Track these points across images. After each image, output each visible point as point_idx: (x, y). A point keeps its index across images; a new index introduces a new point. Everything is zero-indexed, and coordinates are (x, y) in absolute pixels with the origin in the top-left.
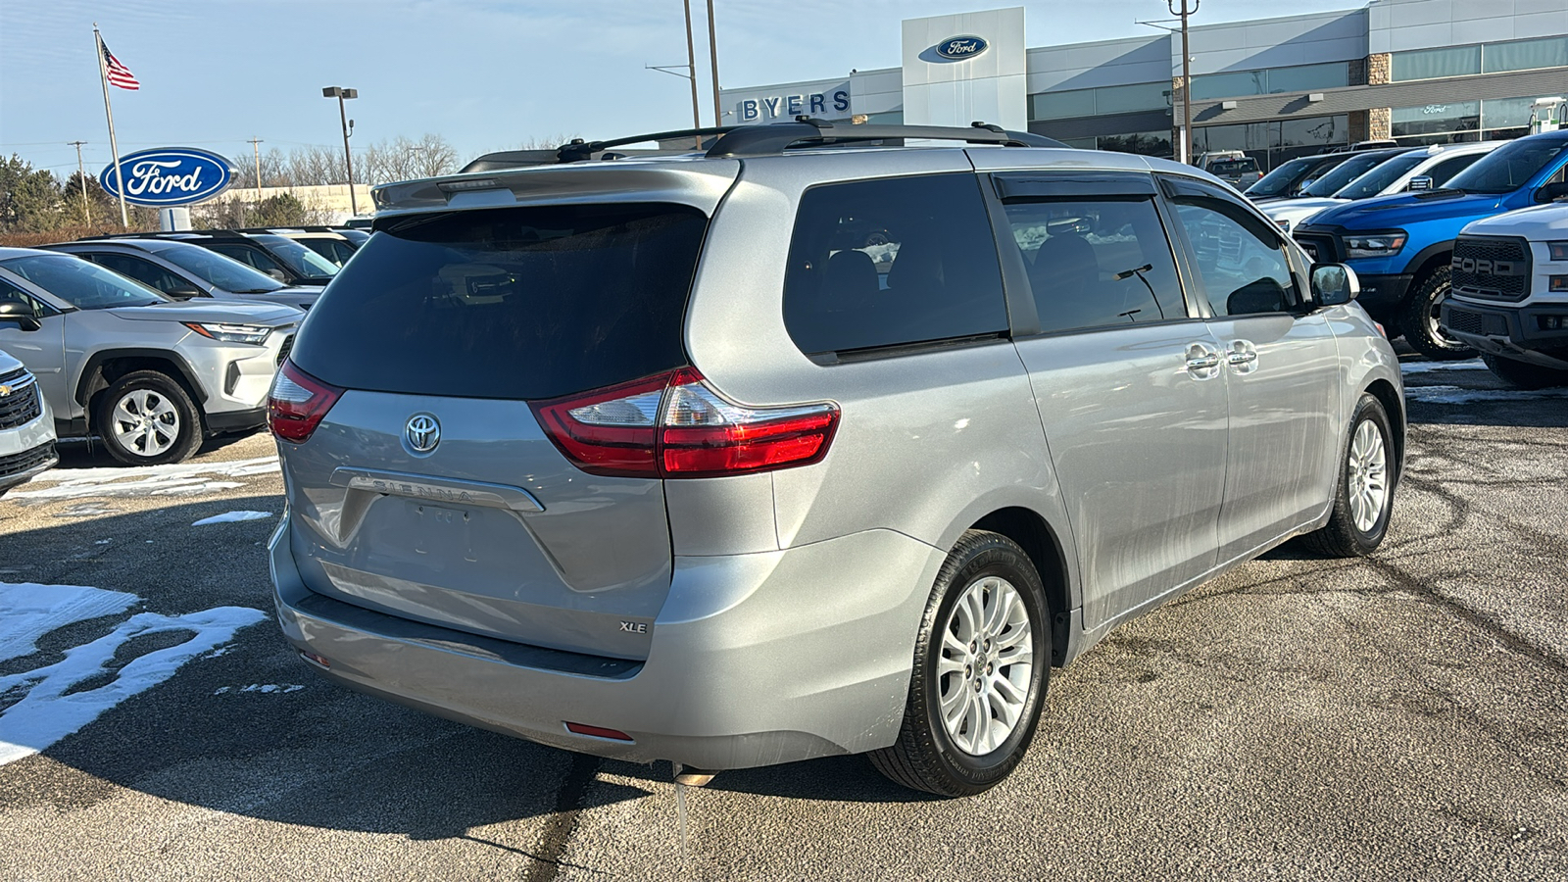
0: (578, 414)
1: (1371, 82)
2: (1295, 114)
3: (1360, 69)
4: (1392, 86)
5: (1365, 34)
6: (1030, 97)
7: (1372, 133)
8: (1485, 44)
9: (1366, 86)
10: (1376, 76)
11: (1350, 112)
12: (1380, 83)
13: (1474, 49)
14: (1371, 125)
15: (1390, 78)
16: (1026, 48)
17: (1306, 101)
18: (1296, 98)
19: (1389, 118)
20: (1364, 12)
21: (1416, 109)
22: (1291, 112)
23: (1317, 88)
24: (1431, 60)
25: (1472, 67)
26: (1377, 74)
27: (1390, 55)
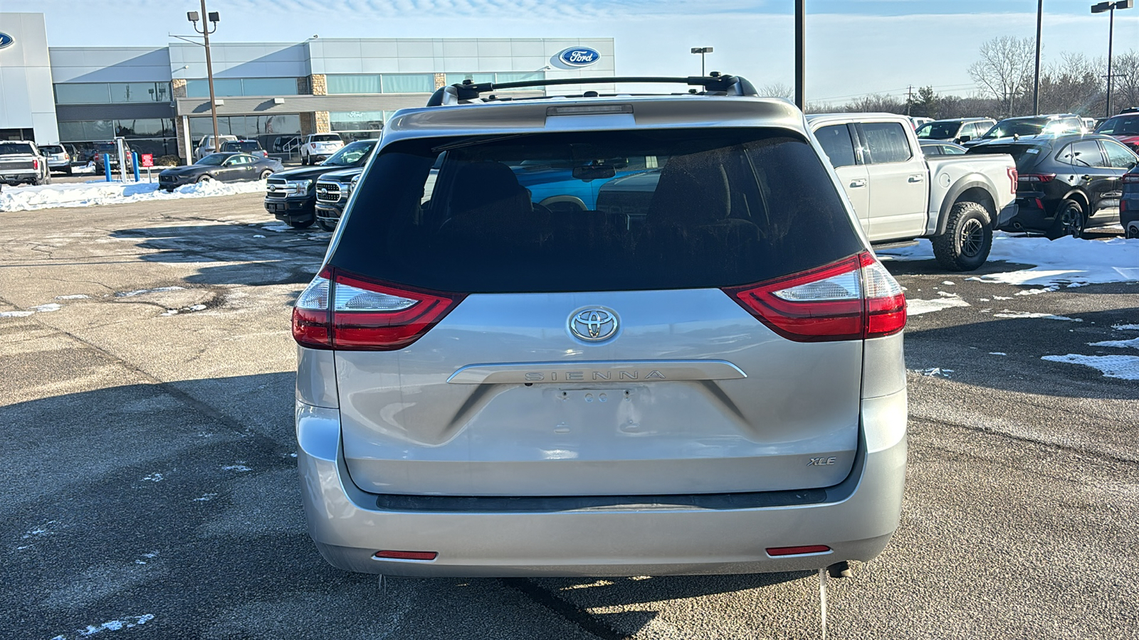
0: (779, 293)
1: (314, 93)
2: (265, 111)
3: (305, 84)
4: (328, 97)
5: (307, 60)
6: (54, 84)
7: (318, 128)
8: (383, 74)
9: (312, 96)
10: (317, 89)
11: (301, 113)
12: (320, 94)
13: (376, 77)
14: (317, 123)
15: (326, 91)
16: (48, 46)
17: (272, 103)
18: (266, 101)
19: (328, 118)
20: (305, 46)
21: (345, 114)
22: (263, 110)
23: (280, 94)
24: (351, 83)
25: (376, 89)
26: (318, 88)
27: (325, 76)
